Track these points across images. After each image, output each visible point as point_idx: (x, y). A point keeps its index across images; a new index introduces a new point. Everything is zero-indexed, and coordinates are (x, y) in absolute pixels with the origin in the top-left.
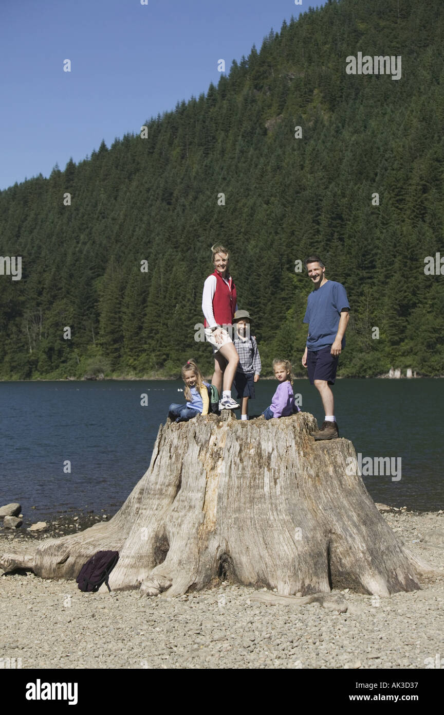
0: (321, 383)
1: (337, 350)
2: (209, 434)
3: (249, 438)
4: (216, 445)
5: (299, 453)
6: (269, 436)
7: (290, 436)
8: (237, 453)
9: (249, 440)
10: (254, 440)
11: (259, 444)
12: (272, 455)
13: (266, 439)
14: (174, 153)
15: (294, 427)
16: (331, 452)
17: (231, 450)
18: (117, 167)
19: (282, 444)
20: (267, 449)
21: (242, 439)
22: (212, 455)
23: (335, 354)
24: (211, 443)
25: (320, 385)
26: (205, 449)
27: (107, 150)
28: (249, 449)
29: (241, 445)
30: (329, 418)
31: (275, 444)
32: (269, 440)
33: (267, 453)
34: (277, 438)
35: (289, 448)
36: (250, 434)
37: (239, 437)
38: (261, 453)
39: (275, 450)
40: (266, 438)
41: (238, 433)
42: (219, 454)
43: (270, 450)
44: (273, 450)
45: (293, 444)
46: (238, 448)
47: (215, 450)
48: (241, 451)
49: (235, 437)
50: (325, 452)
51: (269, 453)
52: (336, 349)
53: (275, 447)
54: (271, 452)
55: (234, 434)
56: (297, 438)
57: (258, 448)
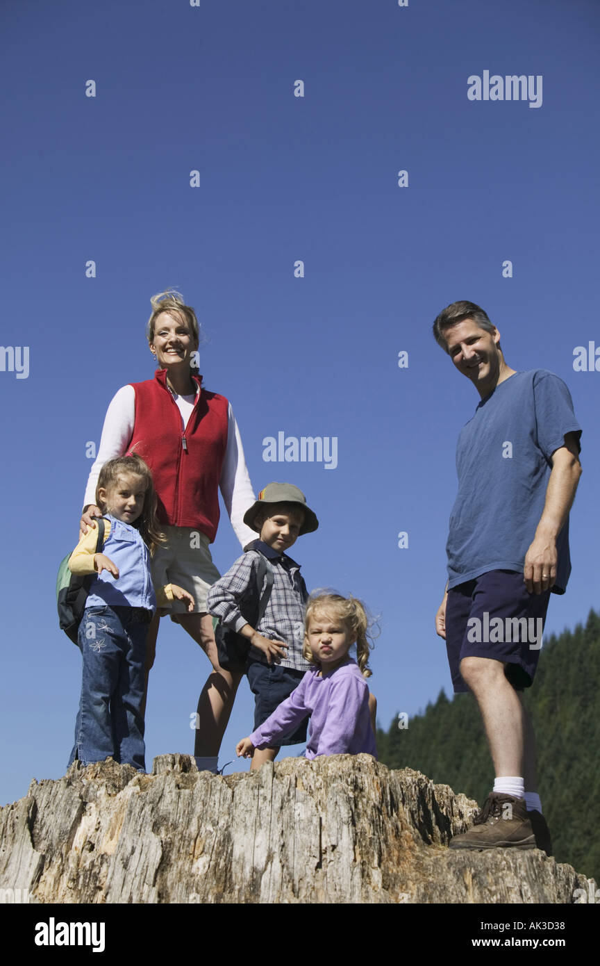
0: (480, 668)
1: (541, 566)
2: (75, 812)
3: (194, 821)
4: (92, 848)
5: (365, 874)
6: (259, 810)
7: (337, 815)
8: (152, 872)
9: (193, 829)
10: (210, 828)
11: (227, 839)
12: (265, 878)
13: (249, 822)
14: (540, 706)
15: (357, 787)
16: (490, 879)
17: (134, 863)
18: (460, 725)
19: (303, 841)
20: (248, 856)
21: (175, 826)
22: (75, 880)
23: (536, 579)
24: (78, 841)
25: (478, 674)
26: (57, 861)
27: (447, 702)
28: (192, 857)
29: (166, 848)
30: (508, 783)
31: (276, 836)
32: (258, 825)
33: (248, 869)
34: (286, 817)
35: (329, 856)
36: (199, 808)
37: (165, 818)
38: (227, 869)
39: (276, 860)
40: (250, 820)
41: (165, 806)
42: (96, 877)
43: (261, 860)
44: (270, 858)
45: (346, 841)
46: (155, 855)
47: (87, 865)
48: (164, 864)
49: (150, 819)
50: (468, 880)
51: (254, 870)
52: (538, 561)
53: (277, 849)
54: (261, 866)
55: (148, 808)
56: (364, 823)
57: (219, 854)
